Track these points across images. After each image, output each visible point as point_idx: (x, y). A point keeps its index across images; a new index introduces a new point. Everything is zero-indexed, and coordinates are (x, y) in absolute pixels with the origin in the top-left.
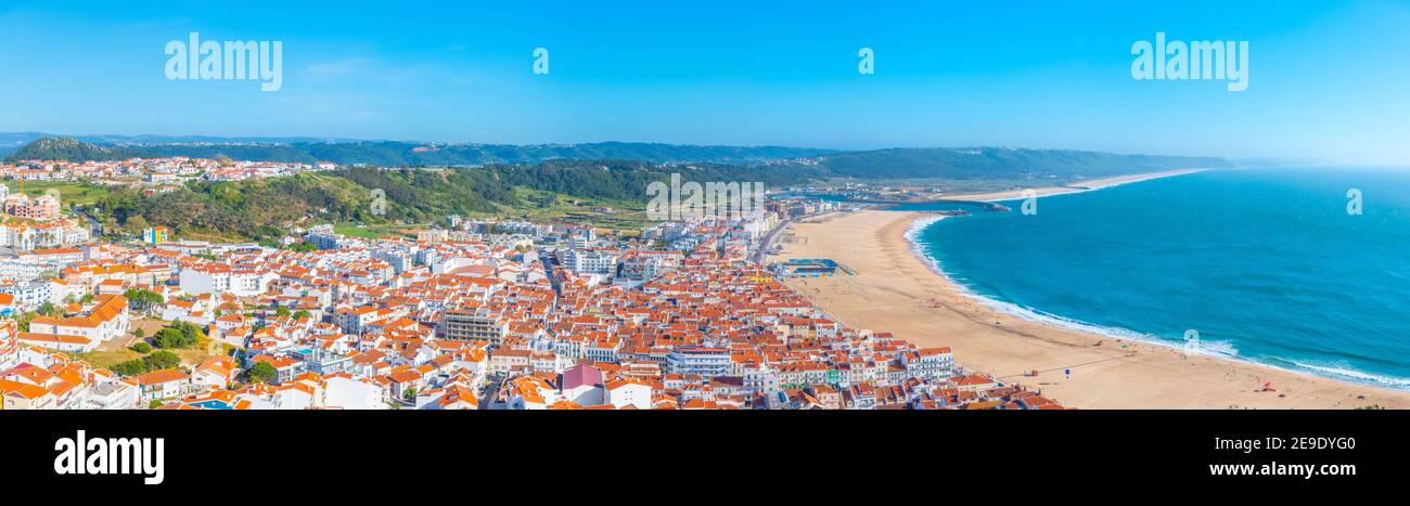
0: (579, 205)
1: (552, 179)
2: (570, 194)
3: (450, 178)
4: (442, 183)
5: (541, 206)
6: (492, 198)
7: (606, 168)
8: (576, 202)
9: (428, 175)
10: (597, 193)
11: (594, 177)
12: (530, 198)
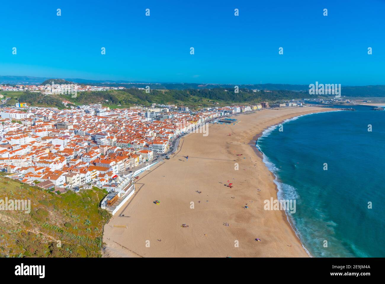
0: (210, 102)
1: (206, 94)
2: (210, 98)
3: (166, 93)
4: (162, 94)
5: (195, 102)
6: (178, 99)
7: (226, 90)
8: (210, 101)
9: (158, 91)
10: (219, 98)
11: (220, 93)
12: (193, 99)
